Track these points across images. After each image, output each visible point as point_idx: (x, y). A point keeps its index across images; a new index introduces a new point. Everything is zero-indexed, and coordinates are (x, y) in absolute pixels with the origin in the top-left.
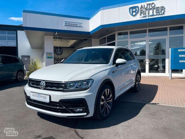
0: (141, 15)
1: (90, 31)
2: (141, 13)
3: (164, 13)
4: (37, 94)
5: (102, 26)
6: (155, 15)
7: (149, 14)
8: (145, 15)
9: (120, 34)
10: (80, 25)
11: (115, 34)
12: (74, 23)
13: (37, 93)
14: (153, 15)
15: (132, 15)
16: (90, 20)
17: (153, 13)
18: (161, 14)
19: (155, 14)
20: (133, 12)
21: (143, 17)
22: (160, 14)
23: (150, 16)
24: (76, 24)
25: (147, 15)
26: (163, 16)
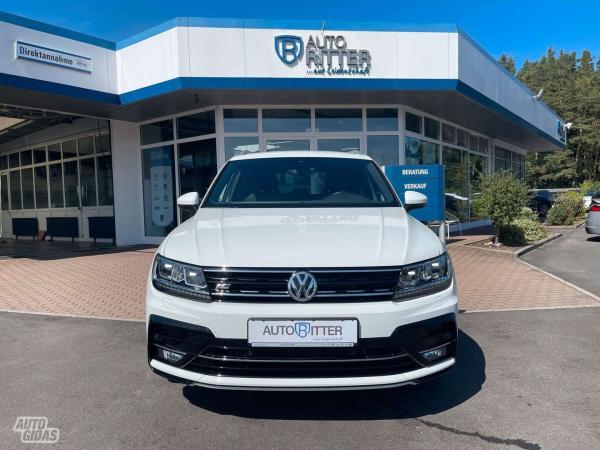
0: (308, 65)
1: (119, 93)
2: (310, 59)
3: (367, 71)
4: (292, 323)
5: (182, 80)
6: (346, 72)
7: (330, 65)
8: (320, 68)
9: (228, 114)
10: (79, 63)
11: (214, 111)
12: (58, 55)
13: (292, 319)
14: (341, 71)
15: (283, 59)
16: (118, 53)
17: (341, 64)
18: (362, 72)
19: (346, 67)
20: (286, 51)
21: (315, 71)
22: (360, 70)
23: (333, 71)
24: (63, 56)
25: (326, 67)
26: (367, 77)
